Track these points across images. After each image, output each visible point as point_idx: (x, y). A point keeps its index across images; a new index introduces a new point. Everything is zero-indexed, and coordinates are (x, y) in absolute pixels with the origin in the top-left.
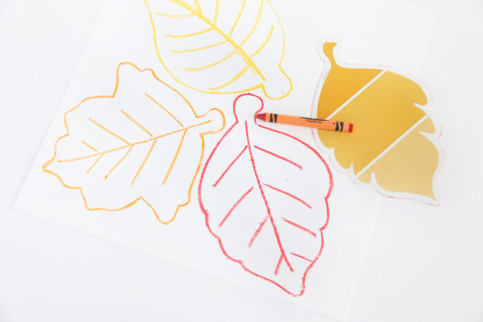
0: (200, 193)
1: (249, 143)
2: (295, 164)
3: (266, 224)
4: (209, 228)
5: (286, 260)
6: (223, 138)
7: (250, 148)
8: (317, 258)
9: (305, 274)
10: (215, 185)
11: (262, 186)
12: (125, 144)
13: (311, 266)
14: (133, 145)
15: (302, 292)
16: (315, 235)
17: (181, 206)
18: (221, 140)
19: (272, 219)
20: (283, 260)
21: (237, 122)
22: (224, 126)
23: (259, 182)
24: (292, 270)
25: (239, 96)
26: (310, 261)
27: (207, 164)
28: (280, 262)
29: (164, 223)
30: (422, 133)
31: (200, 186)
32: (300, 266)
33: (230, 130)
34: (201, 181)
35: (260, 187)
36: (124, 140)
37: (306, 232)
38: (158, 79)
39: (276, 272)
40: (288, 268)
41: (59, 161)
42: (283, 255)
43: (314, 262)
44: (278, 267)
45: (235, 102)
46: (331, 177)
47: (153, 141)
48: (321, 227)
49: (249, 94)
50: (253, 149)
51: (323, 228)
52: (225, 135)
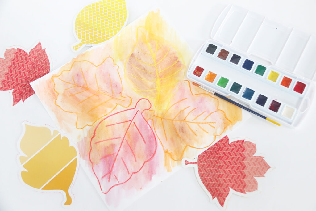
0: (98, 125)
1: (132, 120)
2: (144, 140)
3: (113, 155)
4: (91, 141)
5: (110, 175)
6: (124, 111)
7: (131, 122)
8: (122, 183)
9: (113, 187)
10: (107, 126)
11: (124, 140)
13: (118, 185)
14: (88, 89)
15: (106, 193)
16: (129, 173)
17: (88, 125)
18: (123, 111)
19: (117, 155)
21: (135, 108)
22: (128, 106)
23: (124, 137)
24: (109, 181)
25: (143, 99)
26: (119, 183)
27: (110, 116)
28: (107, 174)
29: (77, 128)
31: (100, 123)
33: (130, 109)
34: (102, 121)
37: (126, 170)
38: (118, 71)
39: (102, 178)
40: (108, 179)
42: (110, 173)
44: (105, 176)
49: (148, 100)
51: (134, 173)
52: (126, 110)
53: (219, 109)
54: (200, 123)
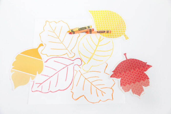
0: (51, 58)
2: (66, 79)
3: (48, 77)
5: (40, 85)
8: (43, 92)
9: (38, 91)
10: (54, 61)
11: (58, 73)
12: (58, 36)
13: (40, 92)
14: (59, 38)
15: (33, 91)
16: (49, 90)
17: (47, 55)
18: (67, 58)
19: (50, 78)
20: (40, 84)
21: (73, 61)
22: (71, 58)
23: (59, 71)
24: (38, 87)
25: (80, 59)
26: (42, 91)
27: (59, 57)
28: (39, 83)
29: (41, 52)
30: (31, 77)
31: (53, 58)
32: (39, 89)
33: (70, 60)
34: (55, 57)
35: (57, 72)
36: (59, 36)
37: (49, 88)
38: (78, 38)
39: (36, 83)
40: (38, 86)
41: (49, 24)
42: (41, 84)
43: (41, 92)
44: (38, 83)
45: (78, 58)
46: (65, 89)
47: (61, 42)
48: (51, 91)
49: (82, 61)
50: (67, 67)
51: (51, 92)
53: (112, 88)
54: (98, 89)
